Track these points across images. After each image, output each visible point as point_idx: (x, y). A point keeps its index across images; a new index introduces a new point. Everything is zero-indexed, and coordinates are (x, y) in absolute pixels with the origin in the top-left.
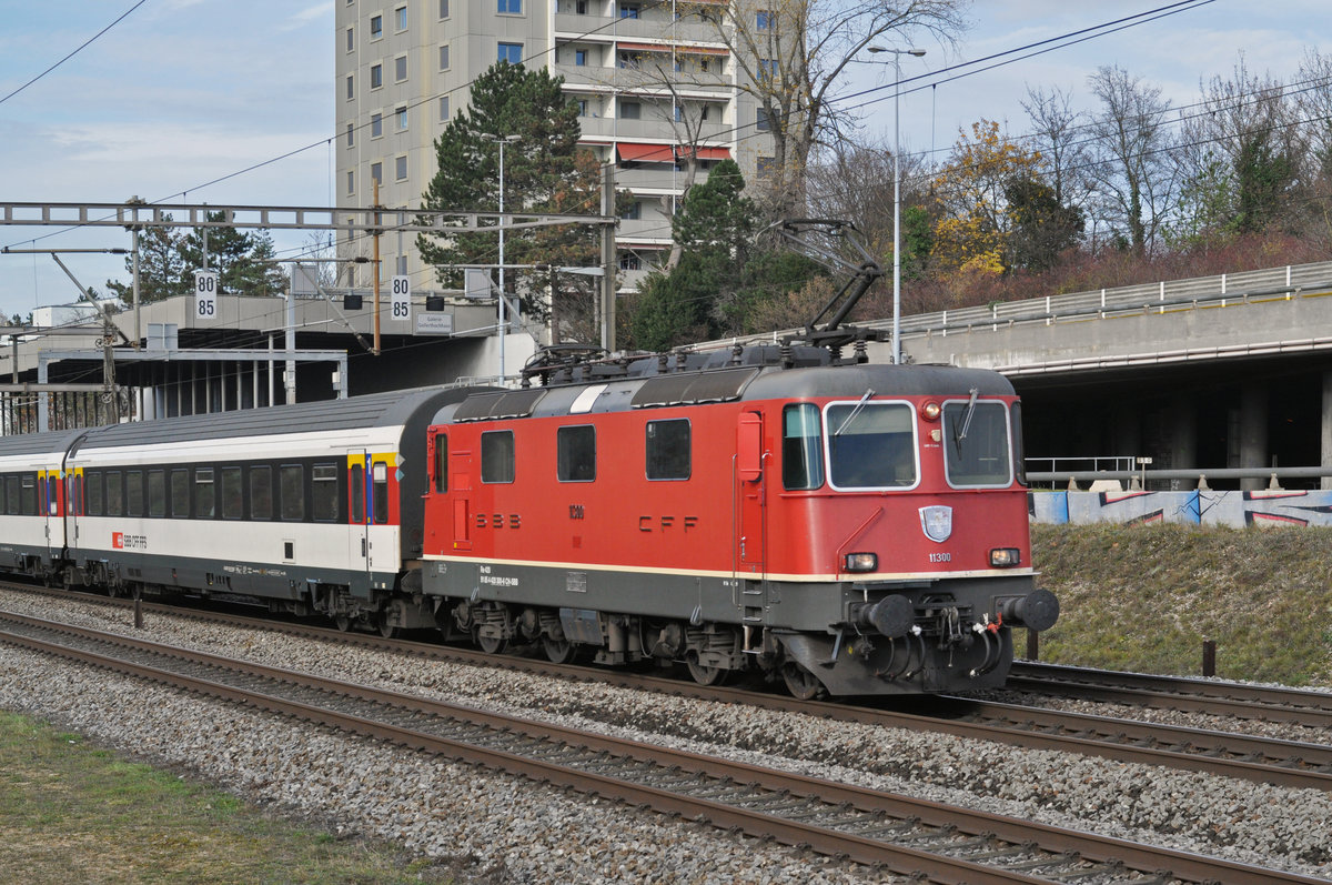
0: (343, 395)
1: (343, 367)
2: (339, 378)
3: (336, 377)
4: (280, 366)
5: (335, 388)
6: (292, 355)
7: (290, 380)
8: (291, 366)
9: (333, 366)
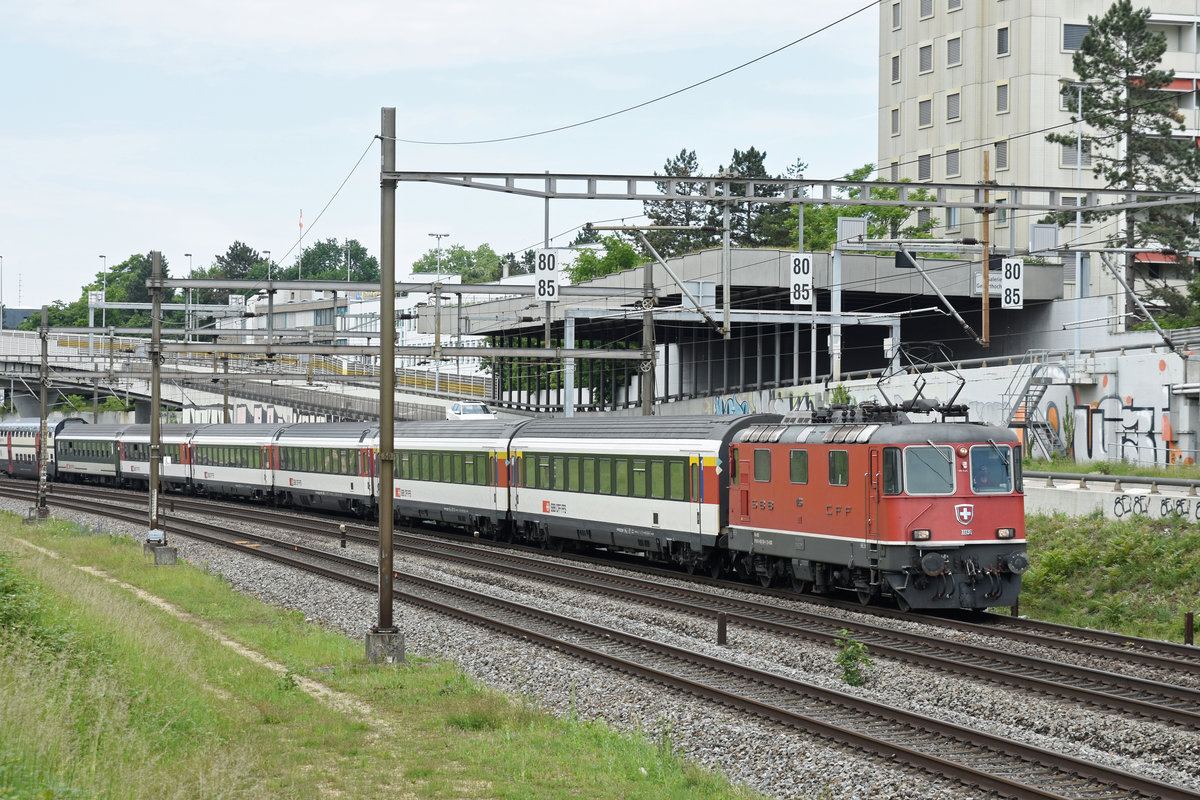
0: (896, 363)
1: (897, 332)
2: (890, 346)
3: (888, 343)
4: (824, 331)
5: (889, 355)
6: (838, 317)
7: (835, 345)
8: (836, 330)
9: (885, 331)
